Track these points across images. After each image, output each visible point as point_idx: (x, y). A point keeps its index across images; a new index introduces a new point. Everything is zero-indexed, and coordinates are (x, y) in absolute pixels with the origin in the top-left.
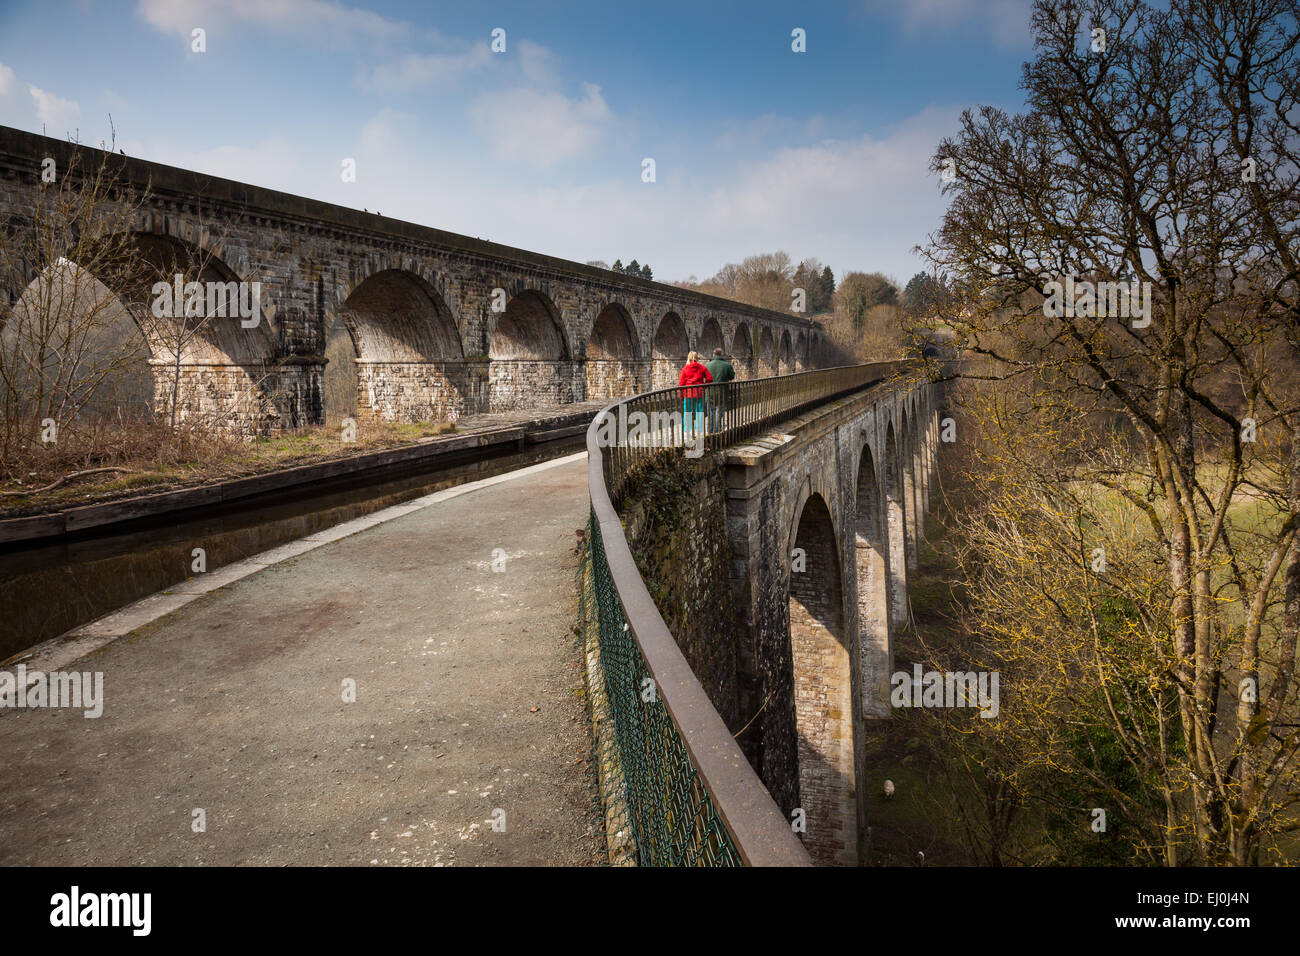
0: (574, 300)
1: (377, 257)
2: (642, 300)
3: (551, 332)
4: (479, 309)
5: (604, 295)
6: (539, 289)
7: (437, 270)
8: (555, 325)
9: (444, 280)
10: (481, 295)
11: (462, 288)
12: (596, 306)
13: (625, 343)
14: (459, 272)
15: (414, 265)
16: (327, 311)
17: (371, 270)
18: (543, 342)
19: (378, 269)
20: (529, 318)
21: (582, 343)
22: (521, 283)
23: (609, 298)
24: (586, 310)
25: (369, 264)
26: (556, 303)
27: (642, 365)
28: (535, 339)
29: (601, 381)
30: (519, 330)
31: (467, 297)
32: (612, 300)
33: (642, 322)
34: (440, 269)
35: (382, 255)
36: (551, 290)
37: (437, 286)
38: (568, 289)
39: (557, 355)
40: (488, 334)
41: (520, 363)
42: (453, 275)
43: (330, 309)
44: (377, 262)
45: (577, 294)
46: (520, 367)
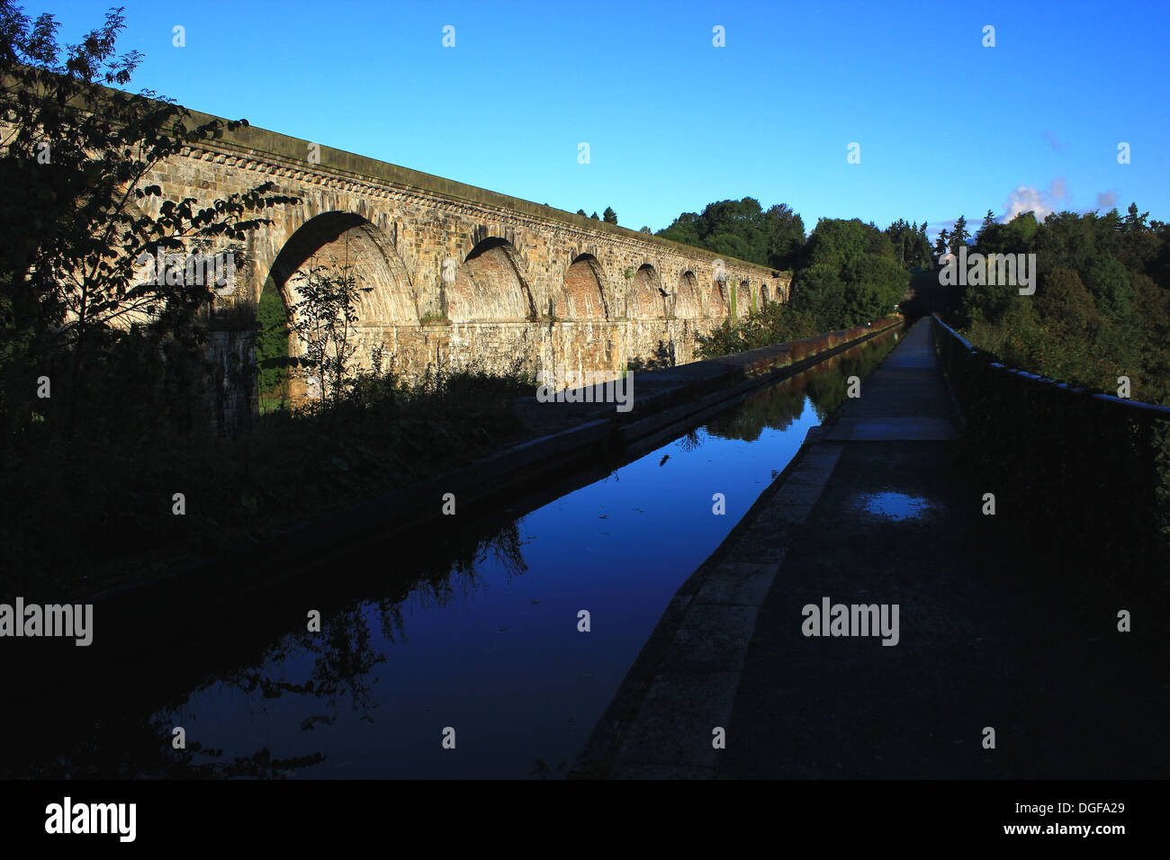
0: (542, 250)
1: (318, 195)
2: (615, 250)
3: (515, 287)
4: (436, 260)
5: (575, 245)
6: (503, 237)
7: (388, 213)
8: (520, 279)
9: (396, 225)
10: (439, 243)
11: (418, 234)
12: (565, 257)
13: (595, 301)
14: (413, 215)
15: (362, 206)
16: (258, 262)
17: (312, 212)
18: (504, 300)
19: (320, 211)
20: (489, 272)
21: (550, 301)
22: (483, 229)
23: (580, 246)
24: (555, 262)
25: (310, 204)
26: (522, 254)
27: (617, 326)
28: (495, 296)
29: (567, 346)
30: (477, 286)
31: (424, 246)
32: (583, 251)
33: (615, 275)
34: (392, 210)
35: (324, 192)
36: (516, 239)
37: (387, 232)
38: (535, 237)
39: (522, 315)
40: (446, 290)
41: (477, 325)
42: (406, 219)
43: (262, 260)
44: (319, 202)
45: (545, 243)
46: (478, 331)
